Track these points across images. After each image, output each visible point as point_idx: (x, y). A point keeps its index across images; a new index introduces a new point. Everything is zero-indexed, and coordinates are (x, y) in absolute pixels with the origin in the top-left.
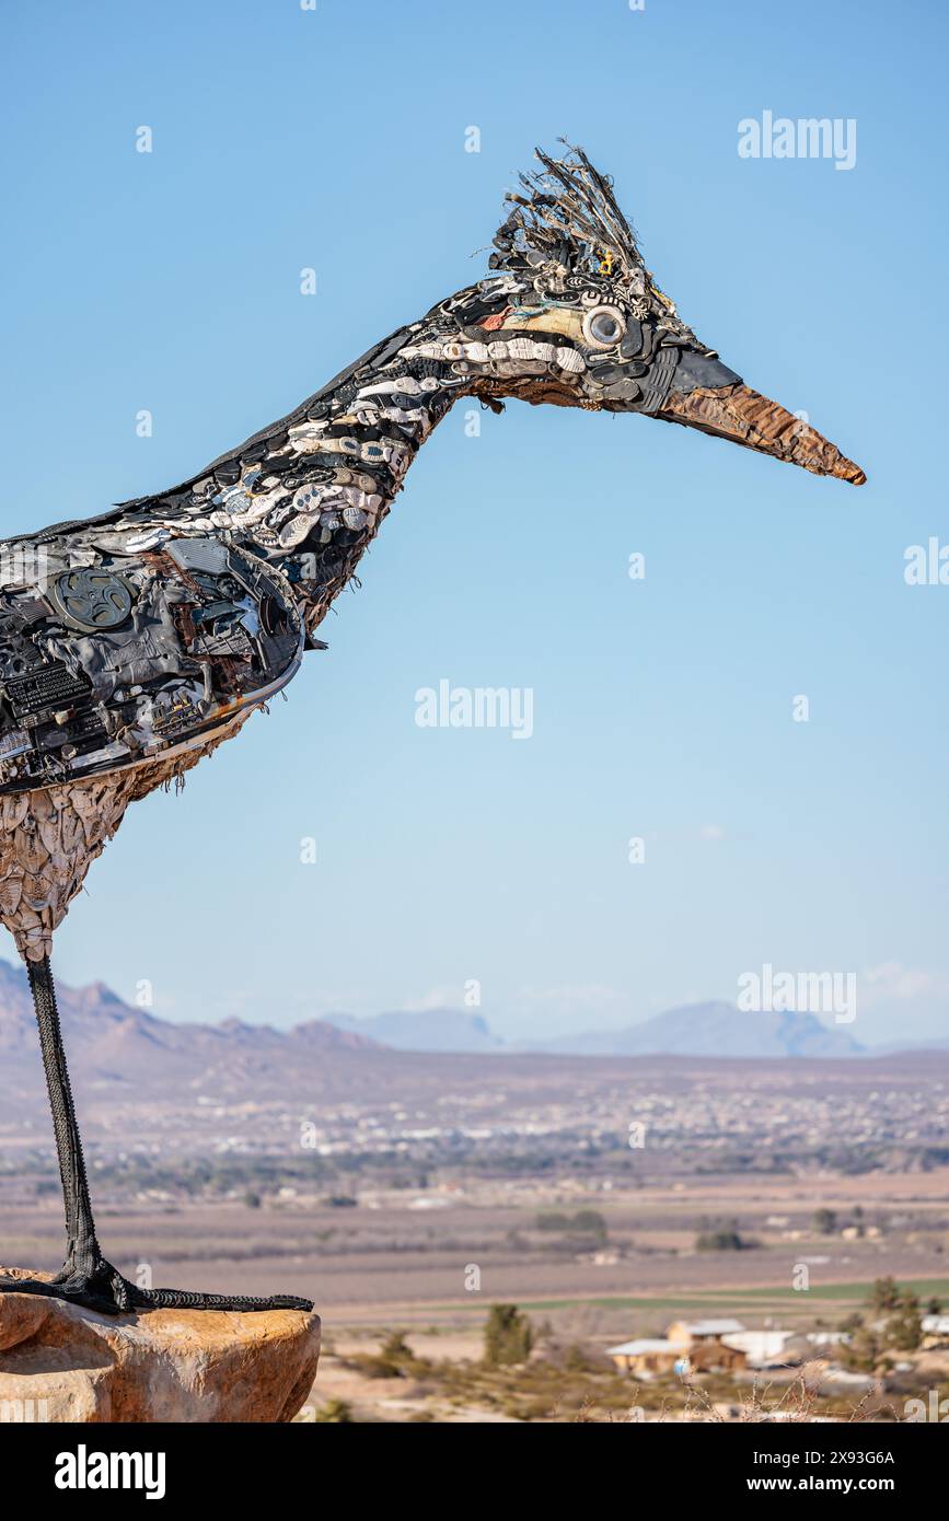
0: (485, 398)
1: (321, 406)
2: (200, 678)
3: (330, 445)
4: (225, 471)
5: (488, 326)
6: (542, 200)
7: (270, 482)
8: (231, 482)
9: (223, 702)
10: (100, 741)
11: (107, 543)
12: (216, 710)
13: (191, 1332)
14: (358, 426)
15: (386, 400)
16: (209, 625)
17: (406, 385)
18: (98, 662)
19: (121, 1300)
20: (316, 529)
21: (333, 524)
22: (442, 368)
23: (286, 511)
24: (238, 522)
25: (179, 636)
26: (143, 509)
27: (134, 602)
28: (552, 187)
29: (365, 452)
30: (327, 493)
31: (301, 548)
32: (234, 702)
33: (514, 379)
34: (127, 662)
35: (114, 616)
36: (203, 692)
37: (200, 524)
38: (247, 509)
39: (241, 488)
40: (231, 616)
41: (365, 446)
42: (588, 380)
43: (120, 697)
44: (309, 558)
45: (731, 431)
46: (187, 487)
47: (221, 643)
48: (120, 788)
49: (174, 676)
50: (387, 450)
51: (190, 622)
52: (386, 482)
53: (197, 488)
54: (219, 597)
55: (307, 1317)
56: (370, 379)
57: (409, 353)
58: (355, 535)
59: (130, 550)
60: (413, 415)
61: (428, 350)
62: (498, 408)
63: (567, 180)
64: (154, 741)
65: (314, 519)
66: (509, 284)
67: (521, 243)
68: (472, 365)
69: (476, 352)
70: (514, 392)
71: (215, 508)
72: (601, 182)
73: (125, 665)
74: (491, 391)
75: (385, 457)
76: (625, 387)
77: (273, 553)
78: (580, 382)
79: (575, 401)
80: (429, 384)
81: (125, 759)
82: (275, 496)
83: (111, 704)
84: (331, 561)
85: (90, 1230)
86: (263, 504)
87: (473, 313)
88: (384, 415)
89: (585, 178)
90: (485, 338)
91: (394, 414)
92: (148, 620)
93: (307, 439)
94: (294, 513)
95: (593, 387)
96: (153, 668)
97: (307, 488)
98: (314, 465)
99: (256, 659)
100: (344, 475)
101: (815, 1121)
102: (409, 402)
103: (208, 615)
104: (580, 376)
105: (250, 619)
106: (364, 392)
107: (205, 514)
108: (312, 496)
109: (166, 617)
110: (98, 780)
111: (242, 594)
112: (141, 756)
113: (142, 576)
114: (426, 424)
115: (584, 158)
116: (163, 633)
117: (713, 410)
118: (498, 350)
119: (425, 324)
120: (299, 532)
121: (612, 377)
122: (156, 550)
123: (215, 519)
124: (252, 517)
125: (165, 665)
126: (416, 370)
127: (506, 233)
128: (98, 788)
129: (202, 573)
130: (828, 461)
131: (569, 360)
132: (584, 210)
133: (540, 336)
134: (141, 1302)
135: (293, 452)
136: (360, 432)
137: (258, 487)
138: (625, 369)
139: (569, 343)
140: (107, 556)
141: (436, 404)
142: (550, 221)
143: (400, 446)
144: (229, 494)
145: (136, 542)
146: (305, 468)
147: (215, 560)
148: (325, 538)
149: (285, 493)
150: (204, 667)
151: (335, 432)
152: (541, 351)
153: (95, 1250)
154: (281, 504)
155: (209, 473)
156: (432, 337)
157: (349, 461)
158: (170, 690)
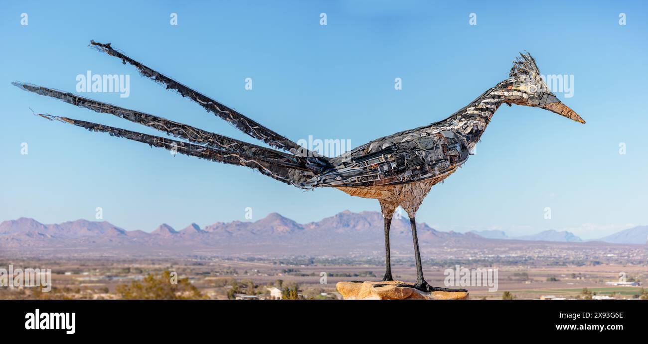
0: (508, 103)
1: (474, 104)
2: (448, 160)
3: (475, 112)
4: (454, 117)
5: (509, 88)
6: (521, 63)
7: (463, 119)
8: (455, 119)
9: (452, 165)
10: (426, 173)
11: (429, 131)
12: (451, 167)
13: (442, 296)
14: (481, 108)
15: (487, 103)
16: (450, 149)
17: (492, 100)
18: (426, 156)
19: (428, 289)
20: (472, 130)
21: (476, 129)
22: (499, 97)
23: (466, 126)
24: (456, 128)
25: (443, 151)
26: (437, 124)
27: (434, 144)
28: (523, 60)
29: (482, 114)
30: (475, 122)
31: (469, 133)
32: (454, 165)
33: (514, 100)
34: (433, 156)
35: (430, 147)
36: (448, 163)
37: (448, 128)
38: (458, 125)
39: (457, 121)
40: (454, 147)
41: (483, 112)
42: (529, 100)
43: (431, 164)
44: (470, 136)
45: (558, 112)
46: (446, 120)
47: (452, 153)
48: (430, 183)
49: (442, 159)
50: (487, 114)
51: (446, 148)
52: (487, 120)
53: (448, 120)
54: (452, 143)
55: (466, 293)
56: (484, 98)
57: (492, 93)
58: (480, 131)
59: (434, 133)
60: (493, 106)
61: (496, 93)
62: (510, 105)
63: (526, 58)
64: (437, 173)
65: (472, 128)
66: (513, 80)
67: (516, 71)
68: (505, 96)
69: (506, 94)
70: (514, 102)
71: (451, 125)
72: (533, 59)
73: (432, 157)
74: (509, 102)
75: (487, 115)
76: (536, 102)
77: (463, 134)
78: (527, 101)
79: (526, 104)
80: (496, 100)
81: (432, 177)
82: (464, 123)
83: (429, 165)
84: (475, 136)
85: (422, 274)
86: (461, 124)
87: (506, 86)
88: (487, 106)
89: (530, 58)
90: (508, 91)
91: (489, 106)
92: (437, 148)
93: (471, 111)
94: (468, 126)
95: (530, 102)
96: (438, 158)
97: (470, 121)
98: (471, 116)
99: (459, 156)
100: (478, 118)
101: (572, 255)
102: (492, 104)
103: (450, 147)
104: (527, 99)
105: (458, 148)
106: (483, 101)
107: (449, 126)
108: (472, 123)
109: (441, 147)
110: (426, 181)
111: (457, 143)
112: (435, 176)
113: (436, 138)
114: (495, 108)
115: (529, 54)
116: (440, 150)
117: (554, 108)
118: (511, 94)
119: (496, 88)
120: (469, 130)
121: (534, 100)
122: (439, 133)
123: (451, 127)
124: (459, 127)
125: (440, 157)
126: (493, 97)
127: (513, 69)
128: (426, 182)
129: (448, 138)
130: (578, 119)
131: (525, 96)
132: (529, 65)
133: (519, 91)
134: (432, 289)
135: (468, 113)
136: (482, 110)
137: (460, 121)
138: (537, 99)
139: (525, 92)
140: (429, 134)
141: (498, 104)
142: (522, 67)
143: (490, 113)
144: (454, 122)
145: (435, 131)
146: (470, 117)
147: (451, 135)
148: (474, 131)
149: (466, 122)
150: (448, 158)
151: (477, 109)
152: (519, 94)
153: (423, 279)
154: (465, 124)
155: (450, 117)
156: (497, 90)
157: (479, 115)
158: (441, 162)
